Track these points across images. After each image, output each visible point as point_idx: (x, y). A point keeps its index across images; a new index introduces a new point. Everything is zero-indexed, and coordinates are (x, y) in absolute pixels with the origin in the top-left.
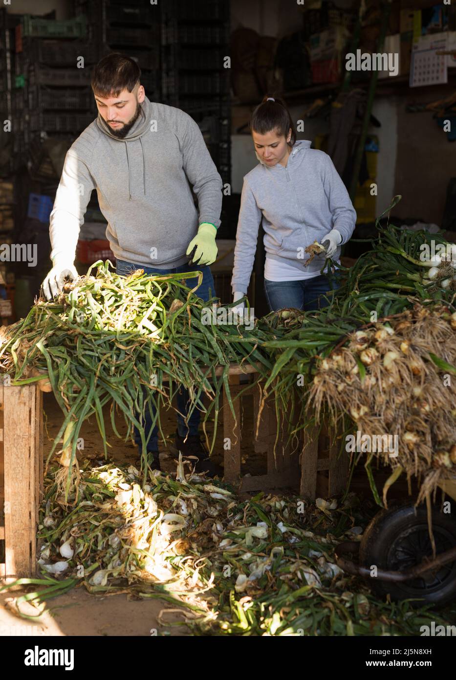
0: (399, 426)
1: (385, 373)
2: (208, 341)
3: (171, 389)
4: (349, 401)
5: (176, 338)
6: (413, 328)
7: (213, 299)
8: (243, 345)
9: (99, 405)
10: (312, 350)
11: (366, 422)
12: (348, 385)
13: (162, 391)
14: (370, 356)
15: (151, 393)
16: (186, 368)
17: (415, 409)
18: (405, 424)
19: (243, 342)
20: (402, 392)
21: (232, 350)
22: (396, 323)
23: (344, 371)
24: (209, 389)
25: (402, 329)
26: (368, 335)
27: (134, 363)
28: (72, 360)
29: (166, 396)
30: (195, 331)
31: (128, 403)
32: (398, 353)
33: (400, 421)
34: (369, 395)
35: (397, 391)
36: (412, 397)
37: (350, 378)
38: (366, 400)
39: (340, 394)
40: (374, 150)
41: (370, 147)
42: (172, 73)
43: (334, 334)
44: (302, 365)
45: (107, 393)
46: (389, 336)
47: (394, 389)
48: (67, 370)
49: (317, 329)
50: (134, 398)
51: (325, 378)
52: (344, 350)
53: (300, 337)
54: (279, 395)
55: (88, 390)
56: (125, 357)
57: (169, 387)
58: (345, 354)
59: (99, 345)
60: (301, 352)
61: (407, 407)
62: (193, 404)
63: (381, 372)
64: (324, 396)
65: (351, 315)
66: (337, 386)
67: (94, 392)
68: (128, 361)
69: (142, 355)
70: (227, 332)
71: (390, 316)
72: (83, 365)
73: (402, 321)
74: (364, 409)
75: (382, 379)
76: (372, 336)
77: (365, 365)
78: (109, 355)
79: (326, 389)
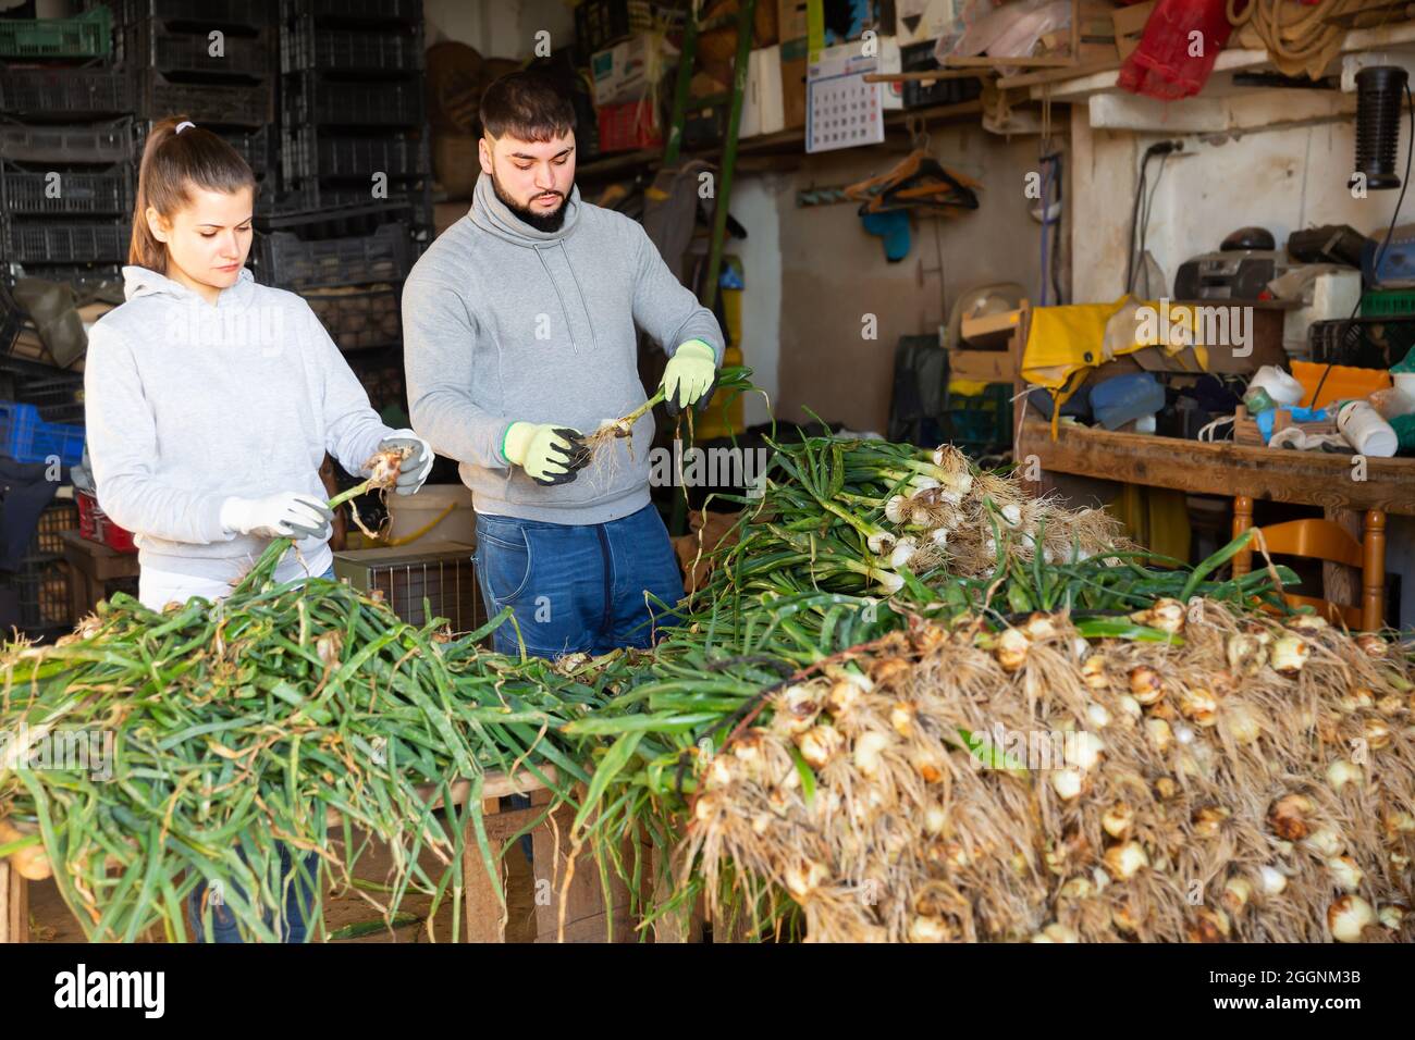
0: (900, 907)
1: (861, 780)
2: (432, 725)
3: (348, 845)
4: (783, 853)
5: (356, 723)
6: (916, 672)
7: (433, 623)
8: (513, 729)
9: (173, 898)
10: (681, 736)
11: (825, 904)
12: (778, 816)
13: (328, 851)
14: (824, 744)
15: (300, 858)
16: (381, 791)
17: (932, 862)
18: (915, 899)
19: (512, 724)
20: (902, 823)
21: (488, 741)
22: (872, 662)
23: (767, 784)
24: (439, 837)
25: (889, 678)
26: (815, 696)
27: (255, 789)
28: (101, 794)
29: (338, 862)
30: (399, 702)
31: (246, 889)
32: (887, 734)
33: (901, 894)
34: (828, 836)
35: (889, 823)
36: (925, 835)
37: (781, 800)
38: (819, 848)
39: (760, 839)
40: (734, 285)
41: (727, 279)
42: (304, 133)
43: (729, 695)
44: (659, 771)
45: (191, 866)
46: (864, 697)
47: (884, 818)
48: (90, 821)
49: (688, 686)
50: (259, 874)
51: (723, 804)
52: (762, 734)
53: (651, 705)
54: (604, 843)
55: (145, 865)
56: (235, 776)
57: (343, 840)
58: (766, 743)
59: (170, 752)
60: (654, 739)
61: (917, 859)
62: (402, 878)
63: (852, 780)
64: (726, 846)
65: (763, 649)
66: (749, 821)
67: (160, 870)
68: (241, 787)
69: (273, 768)
70: (472, 699)
71: (856, 648)
72: (128, 803)
73: (887, 658)
74: (818, 871)
75: (854, 796)
76: (824, 698)
77: (815, 768)
78: (195, 774)
79: (728, 831)
